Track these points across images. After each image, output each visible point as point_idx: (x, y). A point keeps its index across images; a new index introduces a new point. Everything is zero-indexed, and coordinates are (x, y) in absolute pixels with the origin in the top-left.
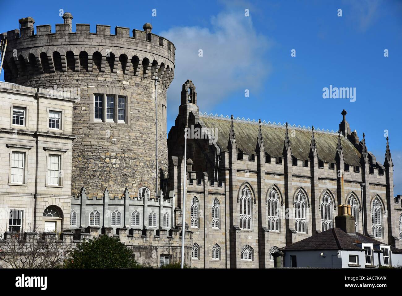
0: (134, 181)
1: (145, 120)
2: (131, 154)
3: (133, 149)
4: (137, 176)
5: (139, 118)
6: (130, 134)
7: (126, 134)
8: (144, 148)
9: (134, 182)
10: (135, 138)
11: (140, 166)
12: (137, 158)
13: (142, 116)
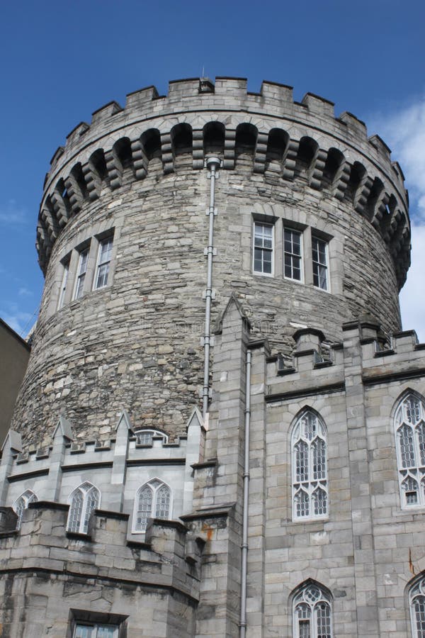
0: (106, 418)
1: (158, 261)
2: (105, 351)
3: (111, 338)
4: (115, 404)
5: (138, 261)
6: (110, 305)
7: (101, 308)
8: (149, 326)
9: (106, 422)
10: (122, 308)
11: (130, 374)
12: (122, 356)
13: (151, 253)
